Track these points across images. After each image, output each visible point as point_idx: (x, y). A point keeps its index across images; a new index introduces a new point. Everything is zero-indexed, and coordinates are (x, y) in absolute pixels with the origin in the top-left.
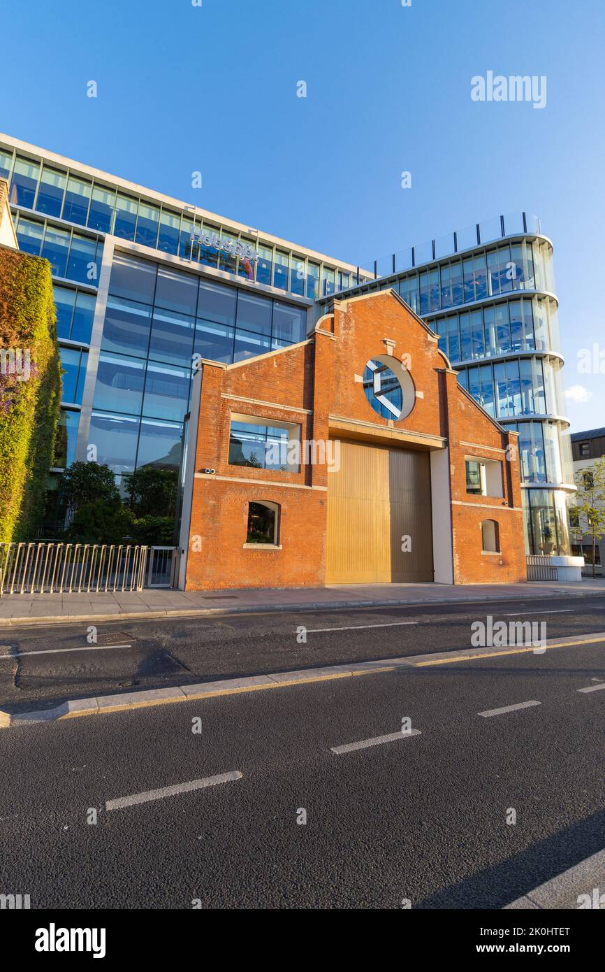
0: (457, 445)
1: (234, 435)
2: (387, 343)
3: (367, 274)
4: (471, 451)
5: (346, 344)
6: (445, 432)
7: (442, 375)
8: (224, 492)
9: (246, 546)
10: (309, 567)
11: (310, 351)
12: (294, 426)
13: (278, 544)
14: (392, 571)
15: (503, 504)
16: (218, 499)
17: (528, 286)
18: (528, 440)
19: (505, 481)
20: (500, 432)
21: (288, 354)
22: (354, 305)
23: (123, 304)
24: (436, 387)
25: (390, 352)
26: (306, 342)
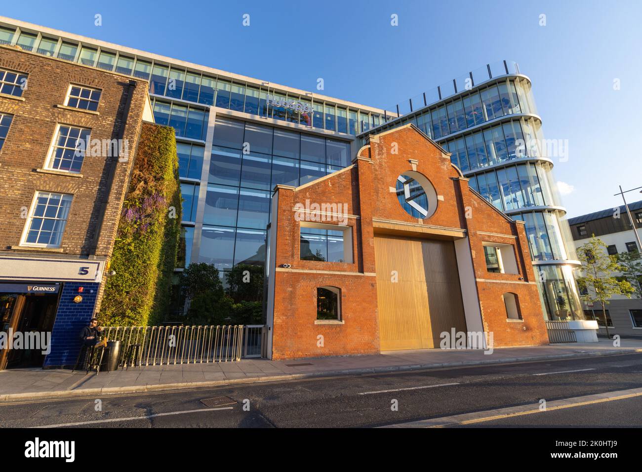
0: (475, 234)
1: (303, 237)
2: (412, 162)
3: (392, 114)
4: (487, 238)
5: (380, 165)
6: (464, 224)
7: (457, 182)
8: (298, 281)
9: (317, 322)
10: (366, 338)
11: (355, 173)
12: (348, 228)
13: (341, 320)
14: (434, 338)
15: (520, 279)
16: (294, 287)
17: (515, 111)
18: (533, 227)
19: (519, 260)
20: (509, 222)
21: (339, 176)
22: (385, 137)
23: (223, 151)
24: (453, 191)
25: (415, 168)
26: (351, 167)
